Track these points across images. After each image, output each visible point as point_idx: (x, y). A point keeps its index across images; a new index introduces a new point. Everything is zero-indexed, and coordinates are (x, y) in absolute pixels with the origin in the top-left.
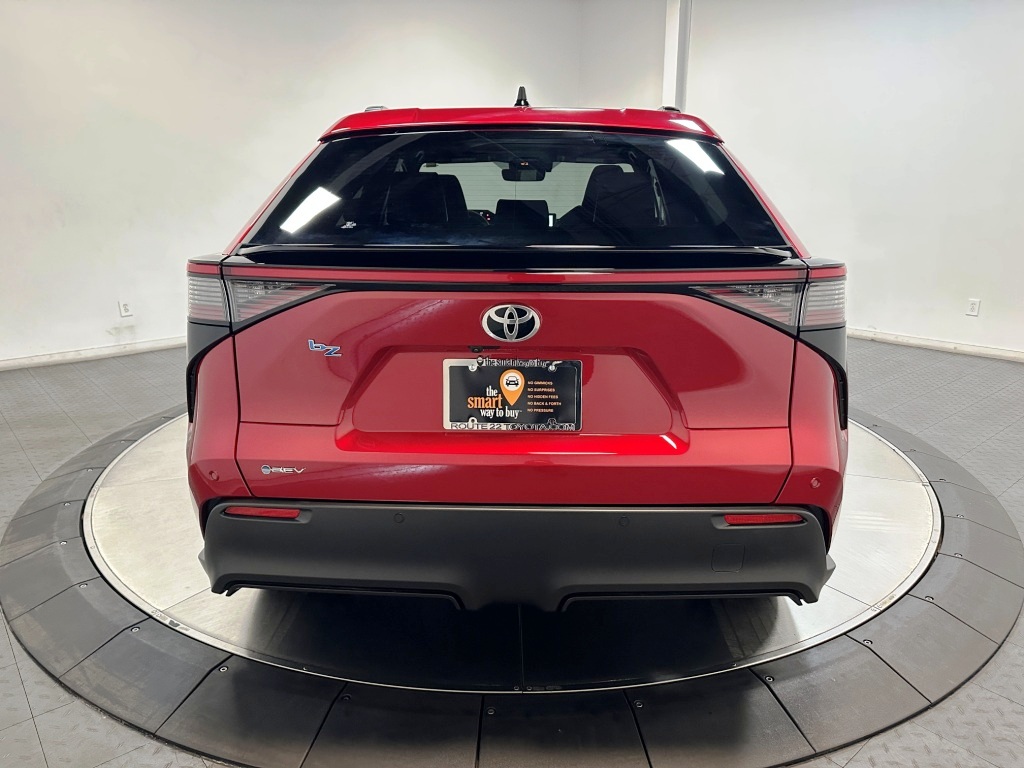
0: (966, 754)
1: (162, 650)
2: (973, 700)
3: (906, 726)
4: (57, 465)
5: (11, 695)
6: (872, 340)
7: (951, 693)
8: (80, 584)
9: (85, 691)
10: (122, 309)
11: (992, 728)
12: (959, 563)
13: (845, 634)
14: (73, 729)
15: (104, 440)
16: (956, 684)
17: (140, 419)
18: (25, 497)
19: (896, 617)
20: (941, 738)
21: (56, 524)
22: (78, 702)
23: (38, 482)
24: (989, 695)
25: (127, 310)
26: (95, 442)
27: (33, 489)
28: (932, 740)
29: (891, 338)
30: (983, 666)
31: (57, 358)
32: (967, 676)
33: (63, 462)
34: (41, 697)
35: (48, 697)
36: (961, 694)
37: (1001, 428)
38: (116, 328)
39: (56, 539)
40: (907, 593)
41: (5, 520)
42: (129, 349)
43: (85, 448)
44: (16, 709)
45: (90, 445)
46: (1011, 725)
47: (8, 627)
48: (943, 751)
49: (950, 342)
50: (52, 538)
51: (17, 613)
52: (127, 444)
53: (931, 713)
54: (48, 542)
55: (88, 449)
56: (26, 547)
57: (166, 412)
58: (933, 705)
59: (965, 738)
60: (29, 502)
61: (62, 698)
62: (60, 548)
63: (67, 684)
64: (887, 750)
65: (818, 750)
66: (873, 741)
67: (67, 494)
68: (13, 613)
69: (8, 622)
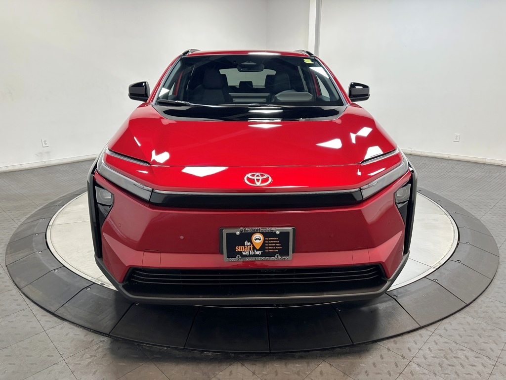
0: (485, 325)
1: (105, 297)
2: (484, 303)
3: (457, 315)
4: (25, 218)
5: (31, 322)
6: (410, 154)
7: (474, 300)
8: (55, 270)
9: (69, 317)
10: (43, 143)
11: (495, 313)
12: (469, 246)
13: (425, 277)
14: (67, 335)
15: (46, 205)
16: (476, 297)
17: (62, 196)
18: (12, 233)
19: (446, 269)
20: (473, 318)
21: (34, 244)
22: (66, 323)
23: (17, 226)
24: (491, 300)
25: (46, 144)
26: (41, 207)
27: (15, 229)
28: (470, 319)
29: (419, 153)
30: (486, 289)
31: (11, 168)
32: (480, 293)
33: (27, 216)
34: (46, 321)
35: (50, 322)
36: (479, 300)
37: (475, 191)
38: (40, 153)
39: (36, 250)
40: (449, 259)
41: (4, 244)
42: (47, 164)
43: (36, 210)
44: (35, 328)
45: (39, 208)
46: (502, 312)
47: (20, 292)
48: (475, 324)
49: (446, 154)
50: (33, 250)
51: (24, 285)
52: (60, 207)
53: (467, 309)
54: (32, 252)
55: (39, 210)
56: (20, 255)
57: (76, 192)
58: (467, 305)
59: (483, 318)
60: (15, 235)
61: (58, 322)
62: (39, 254)
63: (59, 315)
64: (451, 325)
65: (421, 326)
66: (444, 321)
67: (35, 230)
68: (22, 285)
69: (20, 289)
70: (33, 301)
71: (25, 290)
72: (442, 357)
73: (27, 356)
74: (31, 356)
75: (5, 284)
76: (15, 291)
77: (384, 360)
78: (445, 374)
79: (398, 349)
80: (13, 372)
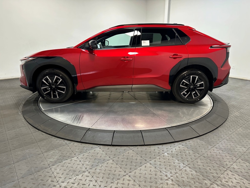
5: (28, 130)
34: (33, 130)
44: (29, 132)
56: (27, 108)
68: (26, 118)
69: (26, 120)
70: (29, 124)
71: (27, 120)
72: (179, 152)
73: (24, 140)
74: (26, 140)
75: (21, 118)
76: (24, 120)
77: (155, 151)
78: (177, 157)
79: (163, 148)
80: (19, 145)
